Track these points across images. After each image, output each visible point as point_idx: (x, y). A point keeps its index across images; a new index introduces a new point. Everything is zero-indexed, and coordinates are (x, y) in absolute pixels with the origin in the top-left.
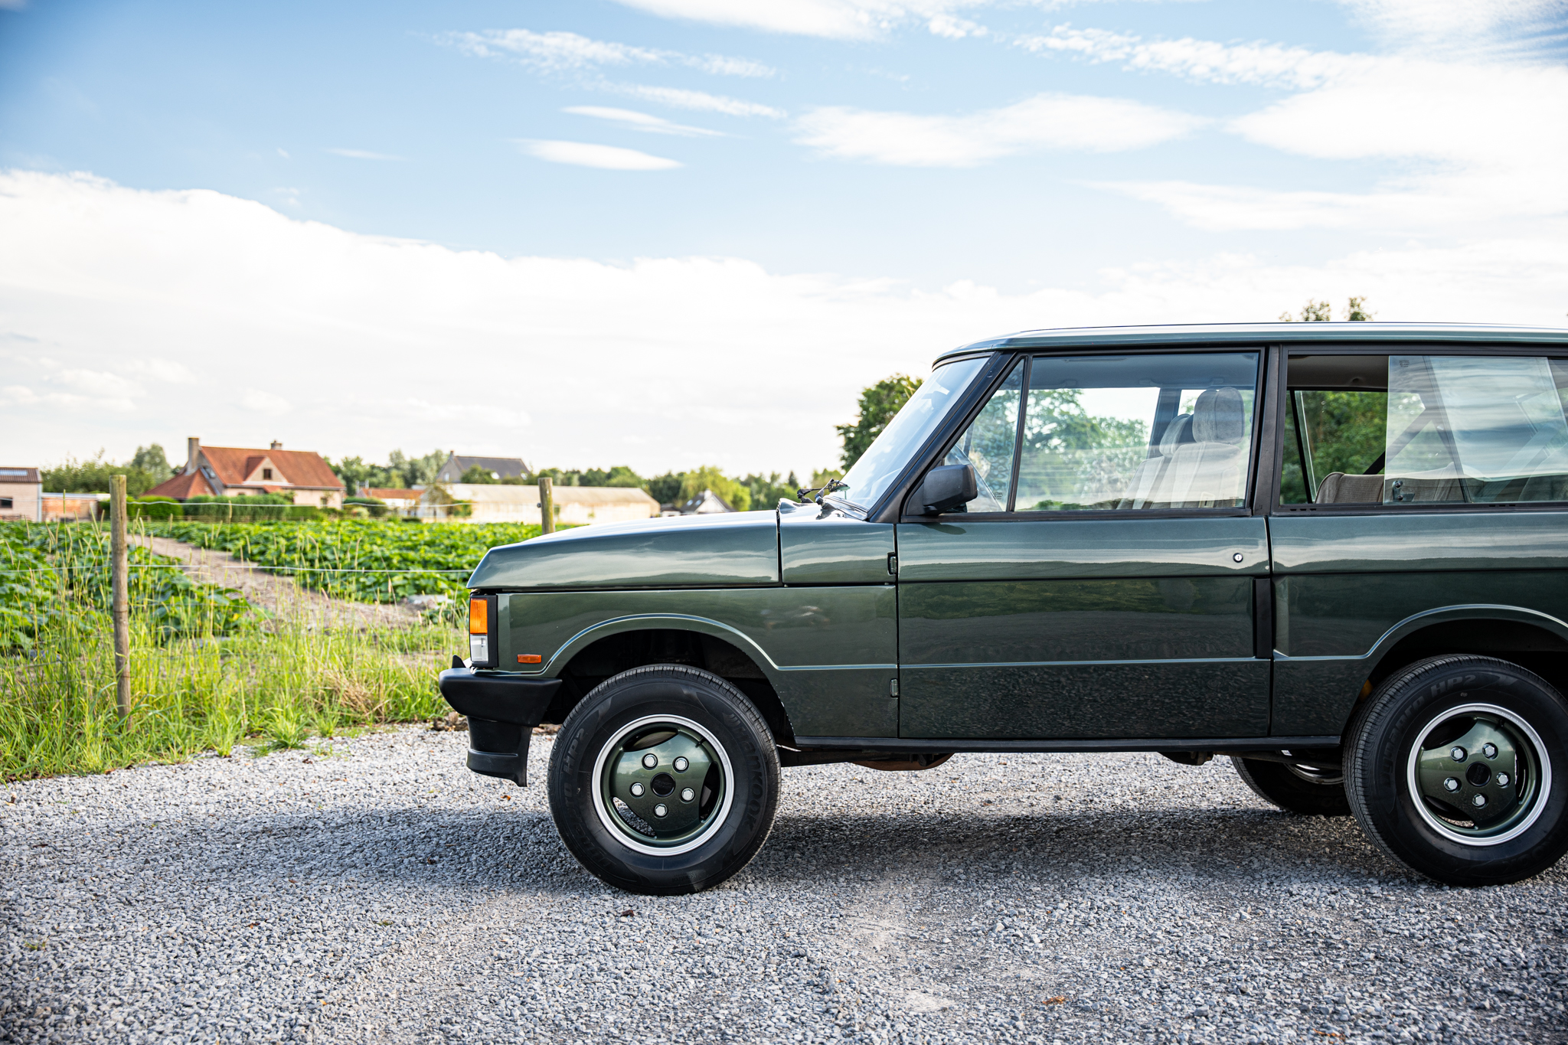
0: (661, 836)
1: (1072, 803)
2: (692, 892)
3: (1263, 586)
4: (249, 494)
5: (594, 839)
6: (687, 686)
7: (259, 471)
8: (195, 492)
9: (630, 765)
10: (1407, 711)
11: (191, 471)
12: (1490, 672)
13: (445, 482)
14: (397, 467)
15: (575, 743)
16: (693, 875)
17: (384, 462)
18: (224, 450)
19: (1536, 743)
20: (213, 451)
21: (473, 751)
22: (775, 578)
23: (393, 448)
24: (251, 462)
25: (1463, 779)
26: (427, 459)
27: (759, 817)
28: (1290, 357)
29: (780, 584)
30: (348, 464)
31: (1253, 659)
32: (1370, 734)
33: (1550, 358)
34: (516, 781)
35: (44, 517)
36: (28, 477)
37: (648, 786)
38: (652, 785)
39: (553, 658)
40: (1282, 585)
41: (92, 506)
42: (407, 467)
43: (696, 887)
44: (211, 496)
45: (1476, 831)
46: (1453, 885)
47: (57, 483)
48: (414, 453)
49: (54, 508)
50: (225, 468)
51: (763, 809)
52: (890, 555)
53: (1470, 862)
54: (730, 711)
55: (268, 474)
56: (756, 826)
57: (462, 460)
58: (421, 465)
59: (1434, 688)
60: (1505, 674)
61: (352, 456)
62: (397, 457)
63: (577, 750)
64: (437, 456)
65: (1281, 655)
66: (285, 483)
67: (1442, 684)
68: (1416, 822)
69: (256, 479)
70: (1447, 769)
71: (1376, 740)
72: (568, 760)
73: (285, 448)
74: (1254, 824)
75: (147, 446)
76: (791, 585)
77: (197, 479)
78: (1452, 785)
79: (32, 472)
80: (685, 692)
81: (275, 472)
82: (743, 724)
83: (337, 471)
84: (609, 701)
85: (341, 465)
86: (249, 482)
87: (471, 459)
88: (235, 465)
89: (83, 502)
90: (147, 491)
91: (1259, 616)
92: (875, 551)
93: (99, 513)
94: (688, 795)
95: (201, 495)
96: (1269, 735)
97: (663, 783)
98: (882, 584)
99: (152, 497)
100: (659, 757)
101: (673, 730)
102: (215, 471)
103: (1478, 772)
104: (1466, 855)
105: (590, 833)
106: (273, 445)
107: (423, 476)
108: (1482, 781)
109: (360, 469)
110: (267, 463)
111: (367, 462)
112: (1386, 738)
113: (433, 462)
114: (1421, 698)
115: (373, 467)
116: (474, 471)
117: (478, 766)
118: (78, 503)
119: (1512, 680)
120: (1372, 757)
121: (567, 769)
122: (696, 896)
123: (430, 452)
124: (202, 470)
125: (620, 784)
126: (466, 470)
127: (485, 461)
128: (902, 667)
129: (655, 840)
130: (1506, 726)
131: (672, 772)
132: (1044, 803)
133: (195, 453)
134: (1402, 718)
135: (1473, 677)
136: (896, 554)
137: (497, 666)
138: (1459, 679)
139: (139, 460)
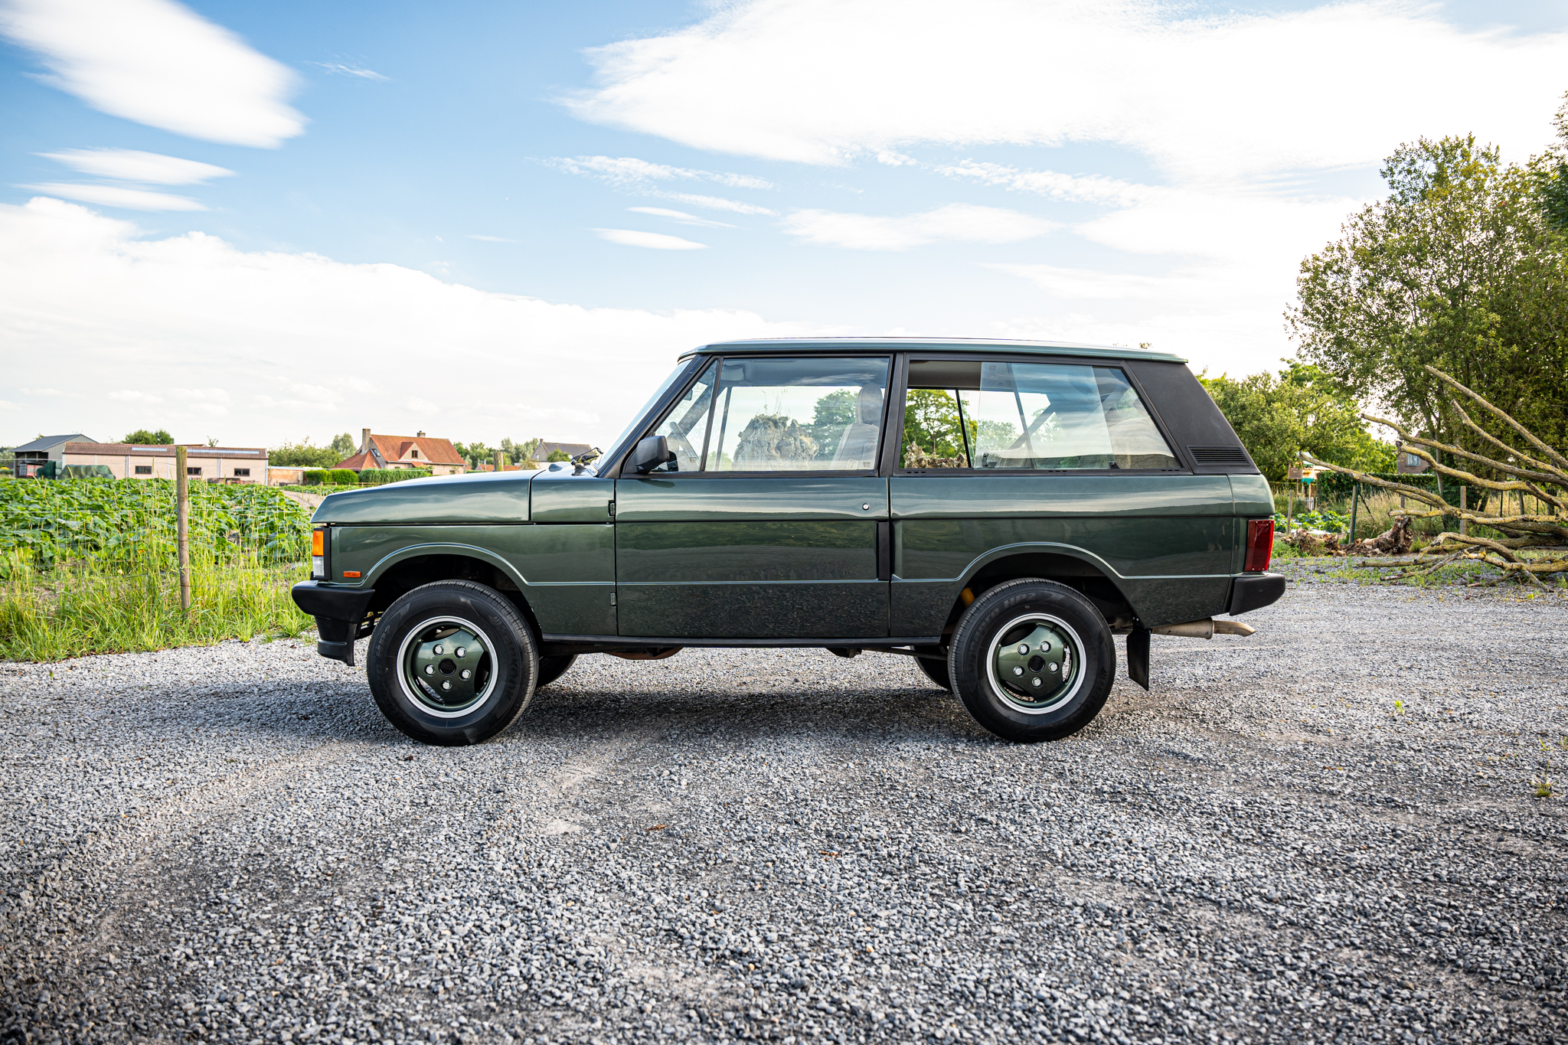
0: (447, 704)
1: (784, 684)
2: (469, 745)
3: (884, 528)
4: (403, 468)
5: (398, 705)
6: (463, 595)
7: (409, 452)
8: (367, 466)
9: (426, 652)
10: (987, 619)
11: (364, 452)
12: (1046, 591)
13: (535, 461)
14: (506, 450)
15: (384, 635)
16: (468, 732)
17: (497, 446)
18: (386, 437)
19: (1077, 642)
20: (379, 438)
21: (320, 640)
22: (525, 518)
23: (504, 437)
24: (405, 445)
25: (1026, 668)
26: (527, 445)
27: (516, 692)
28: (912, 362)
29: (530, 522)
30: (474, 447)
31: (876, 581)
32: (962, 634)
33: (1094, 366)
34: (346, 661)
35: (269, 482)
36: (259, 455)
37: (437, 668)
38: (440, 666)
39: (369, 573)
40: (899, 527)
41: (300, 475)
42: (513, 450)
43: (471, 741)
44: (377, 469)
45: (1036, 704)
46: (1017, 742)
47: (280, 460)
48: (518, 440)
49: (276, 477)
50: (387, 450)
51: (518, 686)
52: (610, 502)
53: (1028, 726)
54: (494, 615)
55: (415, 454)
56: (513, 698)
57: (548, 445)
58: (523, 449)
59: (1006, 602)
60: (1057, 592)
61: (477, 443)
62: (506, 443)
63: (385, 640)
64: (534, 442)
65: (897, 578)
66: (426, 460)
67: (1012, 599)
68: (991, 698)
69: (407, 457)
70: (1014, 660)
71: (965, 640)
72: (379, 648)
73: (427, 436)
74: (918, 699)
75: (341, 435)
76: (538, 523)
77: (368, 457)
78: (1018, 671)
79: (263, 451)
80: (463, 600)
81: (420, 453)
82: (504, 624)
83: (466, 453)
84: (408, 606)
85: (469, 449)
86: (402, 460)
87: (555, 445)
88: (393, 448)
89: (295, 472)
90: (337, 465)
91: (880, 549)
92: (599, 499)
93: (304, 479)
94: (466, 674)
95: (370, 468)
96: (889, 636)
97: (447, 666)
98: (605, 523)
99: (339, 469)
100: (447, 647)
101: (457, 626)
102: (381, 452)
103: (1037, 663)
104: (1025, 721)
105: (395, 700)
106: (419, 434)
107: (524, 456)
108: (1038, 669)
109: (482, 452)
110: (414, 447)
111: (487, 446)
112: (971, 639)
113: (531, 447)
114: (997, 610)
115: (490, 450)
116: (556, 453)
117: (324, 652)
118: (291, 473)
119: (1061, 597)
120: (962, 652)
121: (378, 654)
122: (471, 747)
123: (530, 440)
124: (372, 451)
125: (420, 665)
126: (551, 453)
127: (564, 446)
128: (619, 584)
129: (443, 707)
130: (1058, 629)
131: (454, 657)
132: (786, 684)
133: (367, 440)
134: (984, 624)
135: (1033, 594)
136: (614, 501)
137: (331, 579)
138: (1024, 596)
139: (336, 445)
